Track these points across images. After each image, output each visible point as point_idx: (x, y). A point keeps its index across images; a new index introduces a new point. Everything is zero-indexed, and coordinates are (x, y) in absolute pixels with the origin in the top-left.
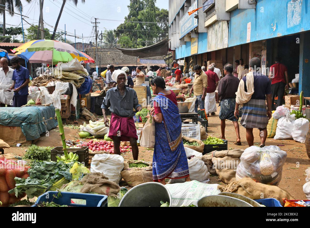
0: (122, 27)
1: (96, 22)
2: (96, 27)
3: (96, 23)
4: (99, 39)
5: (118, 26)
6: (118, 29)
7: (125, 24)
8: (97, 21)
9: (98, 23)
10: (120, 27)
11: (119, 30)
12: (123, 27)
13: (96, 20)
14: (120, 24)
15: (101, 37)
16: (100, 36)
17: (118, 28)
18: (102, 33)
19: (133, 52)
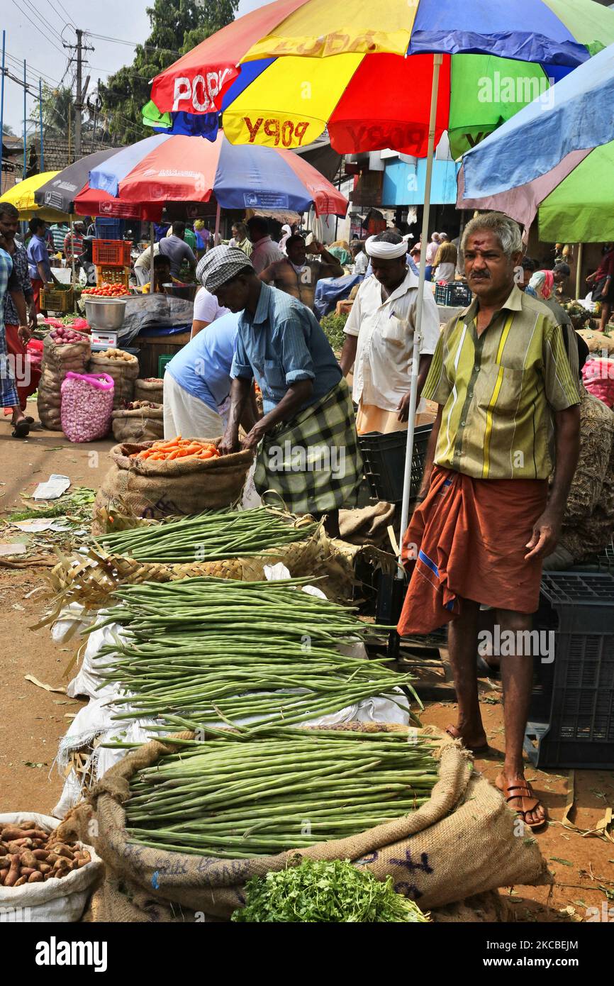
0: (126, 79)
1: (80, 44)
2: (79, 61)
3: (79, 47)
5: (112, 74)
6: (114, 83)
7: (138, 69)
8: (85, 41)
9: (83, 48)
10: (120, 78)
11: (115, 88)
12: (130, 80)
13: (79, 39)
14: (122, 67)
15: (97, 101)
16: (94, 98)
17: (112, 79)
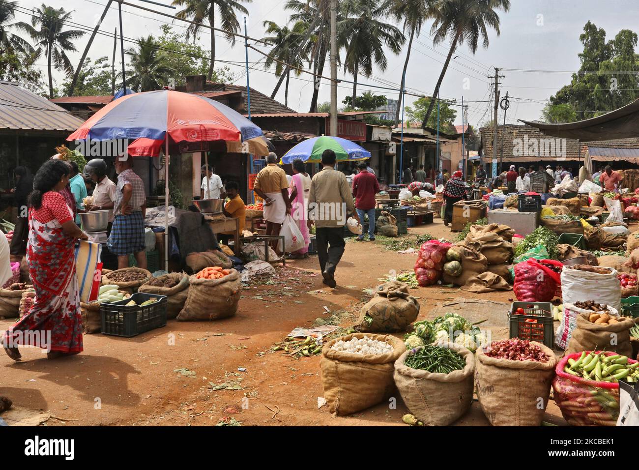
0: (565, 92)
1: (497, 75)
2: (497, 84)
3: (496, 77)
4: (501, 107)
5: (559, 91)
6: (559, 95)
7: (573, 86)
8: (499, 74)
9: (500, 77)
10: (562, 92)
11: (559, 98)
12: (568, 92)
13: (497, 72)
14: (563, 86)
15: (506, 104)
16: (504, 102)
18: (507, 97)
19: (560, 130)
